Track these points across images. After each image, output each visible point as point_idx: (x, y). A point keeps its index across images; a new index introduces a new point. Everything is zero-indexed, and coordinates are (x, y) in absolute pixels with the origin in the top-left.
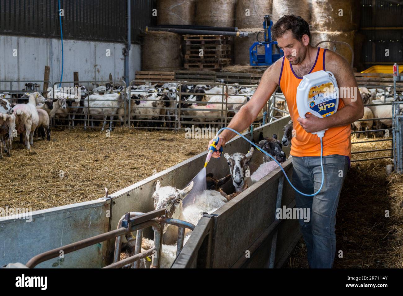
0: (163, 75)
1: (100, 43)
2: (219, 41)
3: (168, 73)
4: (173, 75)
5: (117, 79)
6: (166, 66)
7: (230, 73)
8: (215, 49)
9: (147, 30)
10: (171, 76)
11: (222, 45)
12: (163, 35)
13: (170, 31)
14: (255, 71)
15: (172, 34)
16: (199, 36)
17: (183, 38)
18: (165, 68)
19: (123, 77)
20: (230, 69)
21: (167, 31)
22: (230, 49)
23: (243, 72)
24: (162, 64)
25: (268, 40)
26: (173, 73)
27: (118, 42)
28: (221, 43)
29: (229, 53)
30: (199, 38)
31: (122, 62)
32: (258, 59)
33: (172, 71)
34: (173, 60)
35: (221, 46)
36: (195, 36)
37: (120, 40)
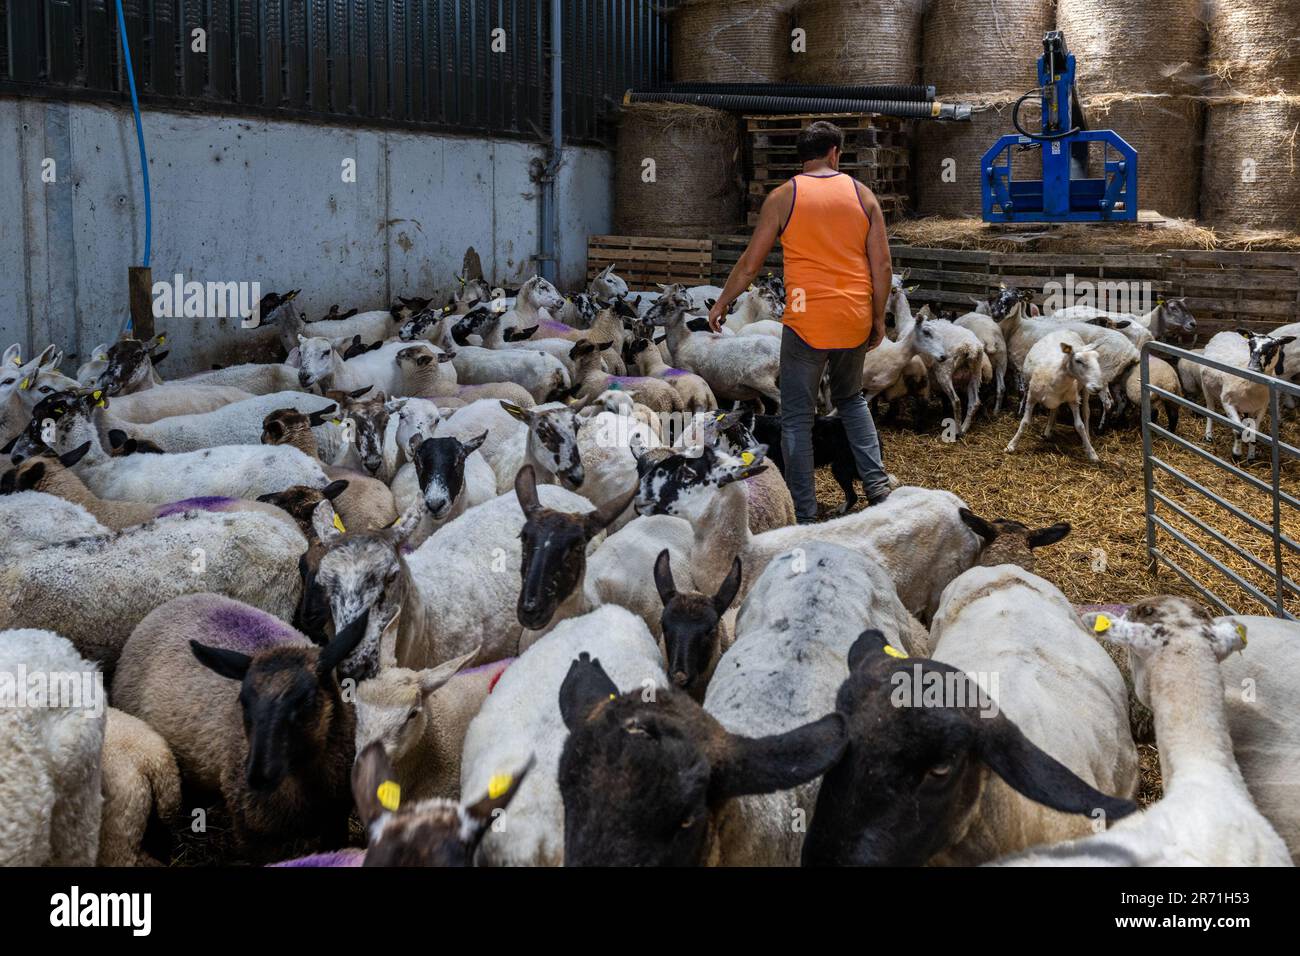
0: (675, 250)
1: (411, 136)
2: (869, 134)
3: (693, 243)
4: (706, 251)
5: (502, 265)
6: (686, 219)
7: (910, 246)
8: (855, 161)
9: (627, 100)
10: (702, 253)
11: (880, 147)
12: (675, 116)
13: (700, 103)
14: (1005, 242)
15: (708, 112)
16: (797, 116)
17: (744, 125)
18: (682, 225)
19: (534, 258)
20: (907, 231)
21: (690, 101)
22: (904, 162)
23: (958, 246)
24: (673, 214)
25: (1057, 126)
26: (709, 243)
27: (509, 137)
28: (875, 141)
29: (903, 177)
30: (797, 124)
31: (532, 208)
32: (1012, 198)
33: (706, 238)
34: (709, 198)
35: (874, 151)
36: (785, 117)
37: (514, 130)
